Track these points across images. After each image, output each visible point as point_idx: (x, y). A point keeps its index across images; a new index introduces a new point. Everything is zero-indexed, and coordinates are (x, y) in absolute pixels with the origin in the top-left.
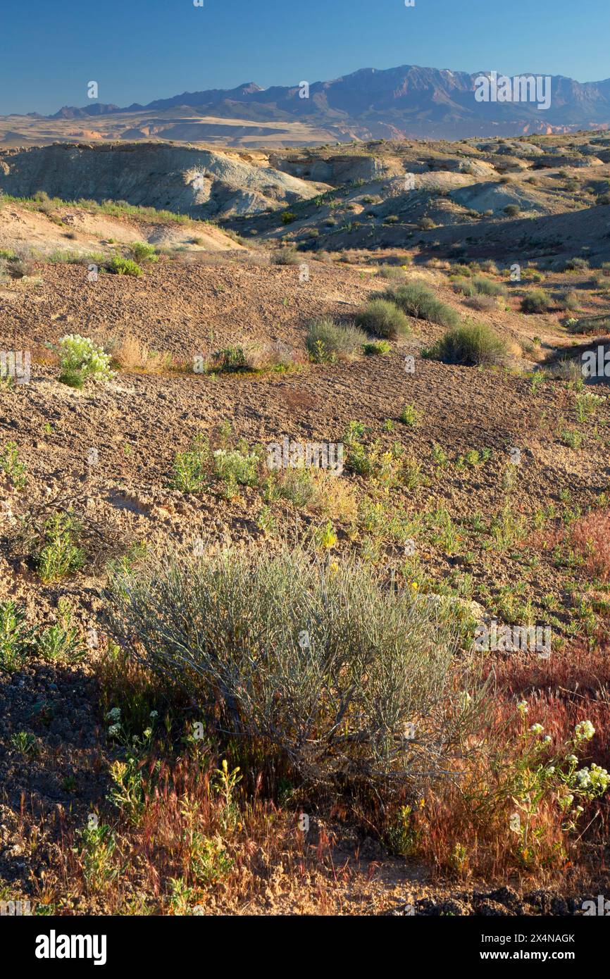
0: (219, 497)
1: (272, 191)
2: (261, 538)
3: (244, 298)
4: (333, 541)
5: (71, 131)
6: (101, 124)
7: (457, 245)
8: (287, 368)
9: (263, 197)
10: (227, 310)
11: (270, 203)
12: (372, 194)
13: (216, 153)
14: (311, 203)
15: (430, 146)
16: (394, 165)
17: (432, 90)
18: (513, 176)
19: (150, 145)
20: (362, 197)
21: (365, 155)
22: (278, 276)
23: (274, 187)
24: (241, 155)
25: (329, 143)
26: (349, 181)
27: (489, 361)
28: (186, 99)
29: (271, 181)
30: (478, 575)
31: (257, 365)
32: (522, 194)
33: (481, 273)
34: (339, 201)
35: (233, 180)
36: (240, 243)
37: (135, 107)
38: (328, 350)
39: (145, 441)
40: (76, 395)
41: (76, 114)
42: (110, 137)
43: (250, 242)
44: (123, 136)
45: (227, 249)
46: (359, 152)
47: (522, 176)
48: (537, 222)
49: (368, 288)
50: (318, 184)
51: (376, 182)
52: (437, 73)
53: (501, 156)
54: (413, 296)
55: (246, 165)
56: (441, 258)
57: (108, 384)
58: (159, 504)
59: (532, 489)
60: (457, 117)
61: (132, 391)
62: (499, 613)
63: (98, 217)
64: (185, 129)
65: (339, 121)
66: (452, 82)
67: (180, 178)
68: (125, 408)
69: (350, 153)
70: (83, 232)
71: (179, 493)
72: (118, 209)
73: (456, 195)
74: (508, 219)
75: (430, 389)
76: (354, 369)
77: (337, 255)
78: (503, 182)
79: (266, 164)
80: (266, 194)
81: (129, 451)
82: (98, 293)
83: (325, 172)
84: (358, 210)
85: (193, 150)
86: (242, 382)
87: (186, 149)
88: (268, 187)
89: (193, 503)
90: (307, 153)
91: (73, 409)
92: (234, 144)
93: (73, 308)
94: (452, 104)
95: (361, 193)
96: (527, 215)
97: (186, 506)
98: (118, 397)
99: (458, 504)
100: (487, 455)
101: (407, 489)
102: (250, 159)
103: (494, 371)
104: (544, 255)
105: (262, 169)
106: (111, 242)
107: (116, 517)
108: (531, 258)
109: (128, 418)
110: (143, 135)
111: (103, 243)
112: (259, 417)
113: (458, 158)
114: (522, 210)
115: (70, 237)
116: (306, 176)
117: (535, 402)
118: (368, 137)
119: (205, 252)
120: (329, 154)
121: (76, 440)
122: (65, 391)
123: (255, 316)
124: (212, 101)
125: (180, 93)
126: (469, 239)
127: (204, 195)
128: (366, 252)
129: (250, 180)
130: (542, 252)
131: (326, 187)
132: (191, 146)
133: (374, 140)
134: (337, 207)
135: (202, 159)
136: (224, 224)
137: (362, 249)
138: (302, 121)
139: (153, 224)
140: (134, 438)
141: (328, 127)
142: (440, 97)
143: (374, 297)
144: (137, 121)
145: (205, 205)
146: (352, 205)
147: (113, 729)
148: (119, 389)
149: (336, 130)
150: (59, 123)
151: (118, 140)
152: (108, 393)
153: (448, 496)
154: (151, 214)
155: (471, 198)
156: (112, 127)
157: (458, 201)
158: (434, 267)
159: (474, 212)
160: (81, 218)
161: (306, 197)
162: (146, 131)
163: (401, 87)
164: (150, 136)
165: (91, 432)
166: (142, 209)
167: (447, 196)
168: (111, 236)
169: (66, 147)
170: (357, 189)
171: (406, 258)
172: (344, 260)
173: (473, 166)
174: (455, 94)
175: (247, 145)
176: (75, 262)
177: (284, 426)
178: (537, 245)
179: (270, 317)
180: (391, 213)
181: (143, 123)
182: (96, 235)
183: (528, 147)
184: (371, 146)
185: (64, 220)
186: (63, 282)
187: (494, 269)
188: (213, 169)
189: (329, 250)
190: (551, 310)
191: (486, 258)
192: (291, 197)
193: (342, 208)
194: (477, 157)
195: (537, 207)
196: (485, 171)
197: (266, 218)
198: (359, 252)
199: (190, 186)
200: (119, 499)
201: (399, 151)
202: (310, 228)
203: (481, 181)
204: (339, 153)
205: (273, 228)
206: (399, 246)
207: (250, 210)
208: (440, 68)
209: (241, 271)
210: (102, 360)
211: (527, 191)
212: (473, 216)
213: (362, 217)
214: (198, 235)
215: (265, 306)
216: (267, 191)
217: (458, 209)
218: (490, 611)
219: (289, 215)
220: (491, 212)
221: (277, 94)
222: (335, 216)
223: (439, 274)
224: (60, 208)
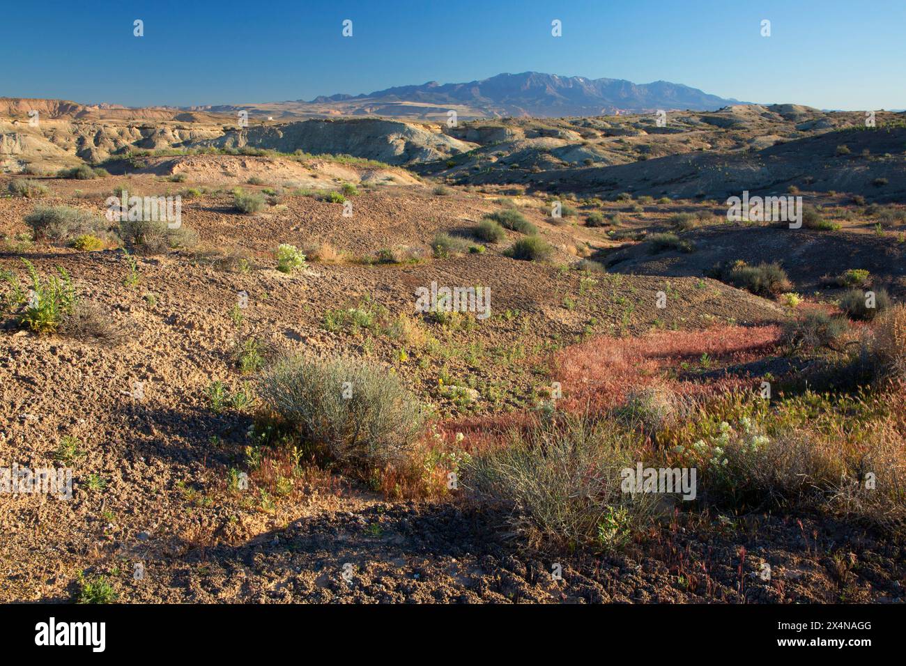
0: (348, 334)
1: (442, 147)
2: (365, 356)
3: (408, 217)
4: (405, 358)
5: (323, 110)
6: (340, 106)
7: (552, 183)
8: (417, 262)
9: (437, 151)
10: (396, 224)
11: (441, 155)
12: (503, 151)
13: (408, 125)
14: (466, 155)
15: (541, 121)
16: (519, 133)
17: (545, 87)
18: (590, 141)
19: (368, 120)
20: (497, 152)
21: (501, 126)
22: (431, 204)
23: (444, 145)
24: (424, 126)
25: (480, 118)
26: (490, 142)
27: (540, 258)
28: (393, 91)
29: (442, 141)
30: (484, 377)
31: (399, 260)
32: (595, 152)
33: (566, 201)
34: (482, 155)
35: (418, 141)
36: (419, 180)
37: (362, 96)
38: (445, 251)
39: (319, 303)
40: (285, 277)
41: (326, 100)
42: (346, 114)
43: (426, 179)
44: (354, 113)
45: (410, 184)
46: (497, 124)
47: (597, 141)
48: (603, 170)
49: (485, 211)
50: (471, 144)
51: (506, 143)
52: (548, 76)
53: (585, 128)
54: (510, 217)
55: (427, 132)
56: (543, 191)
57: (305, 271)
58: (311, 337)
59: (539, 332)
60: (561, 103)
61: (318, 275)
62: (486, 396)
63: (333, 165)
64: (391, 109)
65: (487, 104)
66: (557, 82)
67: (386, 139)
68: (312, 285)
69: (492, 125)
70: (323, 174)
71: (325, 331)
72: (344, 160)
73: (555, 152)
74: (586, 168)
75: (497, 275)
76: (458, 262)
77: (479, 188)
78: (584, 144)
79: (439, 131)
80: (438, 149)
81: (307, 309)
82: (319, 214)
83: (475, 136)
84: (494, 160)
85: (394, 123)
86: (387, 270)
87: (390, 123)
88: (440, 145)
89: (331, 337)
90: (465, 125)
91: (282, 285)
92: (422, 118)
93: (304, 223)
94: (557, 95)
95: (496, 150)
96: (598, 165)
97: (327, 338)
98: (309, 278)
99: (493, 340)
100: (517, 313)
101: (464, 331)
102: (429, 128)
103: (542, 265)
104: (606, 190)
105: (436, 134)
106: (339, 180)
107: (288, 343)
108: (597, 192)
109: (312, 291)
110: (366, 113)
111: (335, 180)
112: (388, 290)
113: (558, 129)
114: (595, 162)
115: (314, 177)
116: (464, 138)
117: (558, 283)
118: (505, 115)
119: (396, 186)
120: (478, 125)
121: (279, 302)
122: (279, 275)
123: (413, 228)
124: (409, 92)
125: (390, 87)
126: (561, 179)
127: (400, 150)
128: (498, 186)
129: (429, 141)
130: (604, 189)
131: (476, 146)
132: (393, 120)
133: (507, 117)
134: (481, 158)
135: (400, 128)
136: (411, 169)
137: (495, 184)
138: (465, 105)
139: (365, 169)
140: (313, 301)
141: (480, 108)
142: (550, 90)
143: (486, 217)
144: (363, 104)
145: (400, 156)
146: (491, 157)
147: (249, 433)
148: (311, 274)
149: (485, 110)
150: (315, 106)
151: (350, 116)
152: (304, 276)
153: (488, 335)
154: (364, 162)
155: (564, 154)
156: (348, 108)
157: (556, 156)
158: (538, 197)
159: (566, 162)
160: (322, 165)
161: (463, 152)
162: (368, 110)
163: (526, 84)
164: (370, 114)
165: (289, 298)
166: (360, 159)
167: (550, 152)
168: (339, 176)
169: (317, 121)
170: (494, 147)
171: (520, 191)
172: (483, 192)
173: (567, 134)
174: (559, 90)
175: (429, 118)
176: (308, 196)
177: (402, 296)
178: (600, 184)
179: (422, 229)
180: (515, 162)
181: (366, 105)
182: (330, 175)
183: (601, 123)
184: (504, 121)
185: (312, 166)
186: (299, 208)
187: (574, 198)
188: (406, 134)
189: (475, 185)
190: (603, 225)
191: (570, 191)
192: (454, 151)
193: (484, 158)
194: (570, 129)
195: (604, 160)
196: (574, 137)
197: (437, 164)
198: (493, 186)
199: (391, 144)
200: (291, 334)
201: (522, 124)
202: (463, 170)
203: (571, 143)
204: (485, 125)
205: (442, 170)
206: (518, 183)
207: (428, 159)
208: (550, 73)
209: (408, 200)
210: (300, 258)
211: (599, 150)
212: (565, 165)
213: (496, 165)
214: (393, 175)
215: (420, 222)
216: (439, 148)
217: (556, 161)
218: (481, 395)
219: (451, 163)
220: (576, 162)
221: (449, 88)
222: (480, 164)
223: (540, 201)
224: (310, 159)
